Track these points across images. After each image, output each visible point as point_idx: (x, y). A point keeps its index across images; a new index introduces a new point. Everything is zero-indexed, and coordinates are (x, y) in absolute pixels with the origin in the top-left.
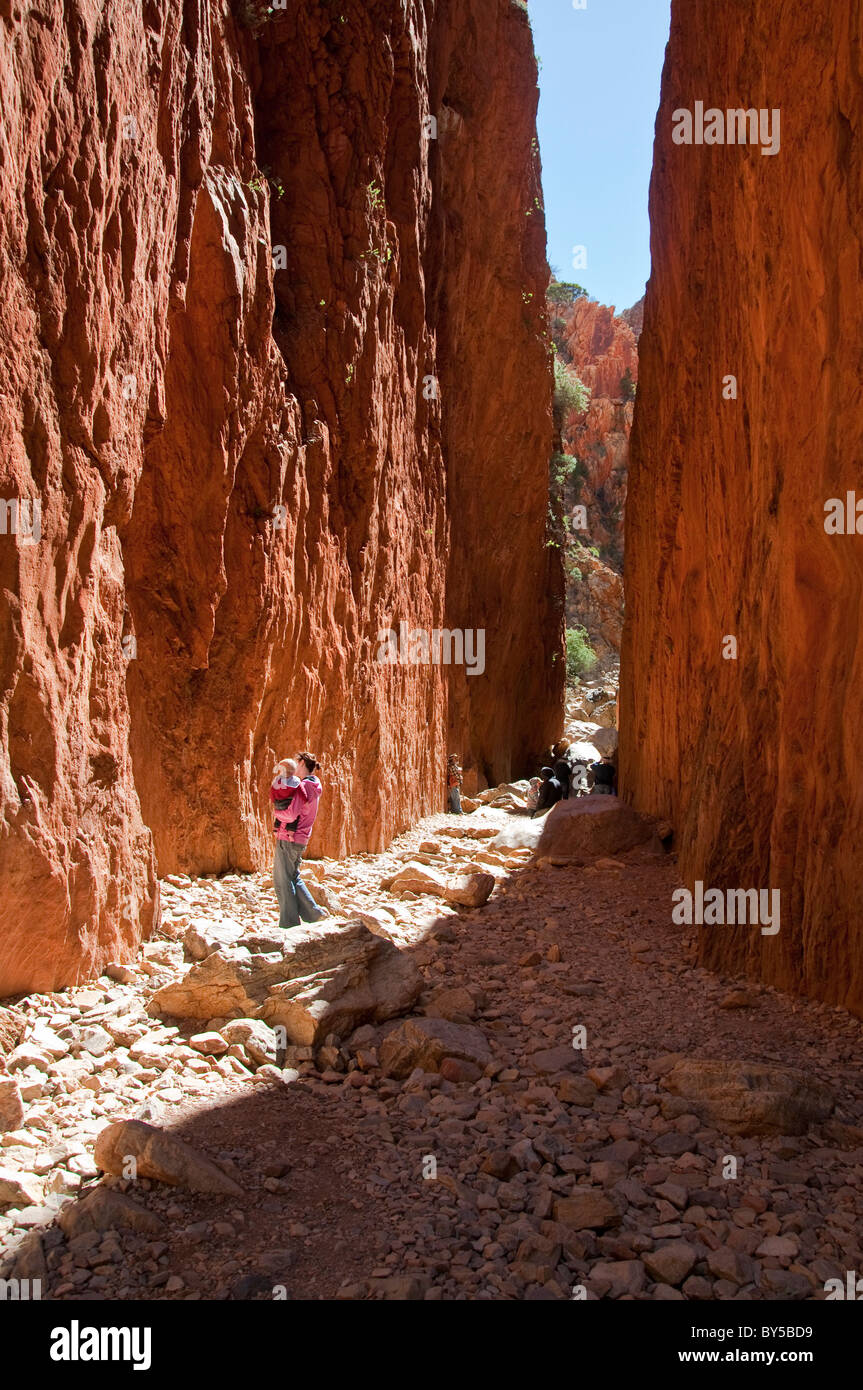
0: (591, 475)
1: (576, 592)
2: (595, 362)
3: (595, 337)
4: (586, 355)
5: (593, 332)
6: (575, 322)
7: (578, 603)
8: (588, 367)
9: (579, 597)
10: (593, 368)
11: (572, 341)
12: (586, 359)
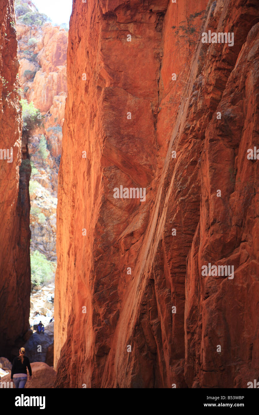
0: (54, 147)
1: (42, 228)
2: (56, 70)
3: (56, 54)
4: (51, 65)
5: (55, 49)
6: (43, 41)
7: (43, 235)
8: (51, 73)
9: (44, 231)
10: (55, 74)
11: (41, 55)
12: (50, 69)
